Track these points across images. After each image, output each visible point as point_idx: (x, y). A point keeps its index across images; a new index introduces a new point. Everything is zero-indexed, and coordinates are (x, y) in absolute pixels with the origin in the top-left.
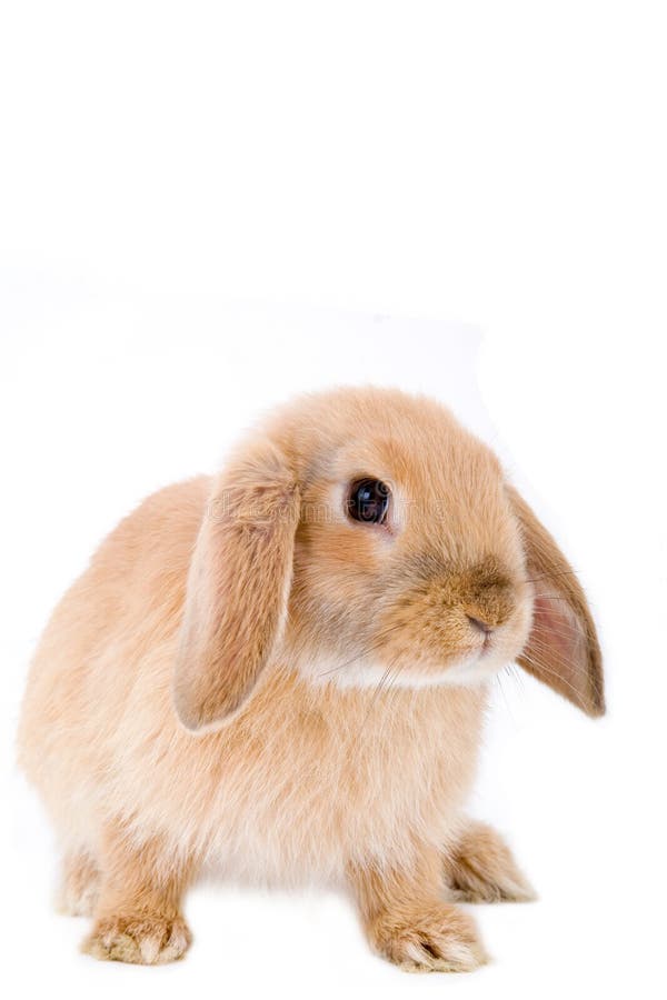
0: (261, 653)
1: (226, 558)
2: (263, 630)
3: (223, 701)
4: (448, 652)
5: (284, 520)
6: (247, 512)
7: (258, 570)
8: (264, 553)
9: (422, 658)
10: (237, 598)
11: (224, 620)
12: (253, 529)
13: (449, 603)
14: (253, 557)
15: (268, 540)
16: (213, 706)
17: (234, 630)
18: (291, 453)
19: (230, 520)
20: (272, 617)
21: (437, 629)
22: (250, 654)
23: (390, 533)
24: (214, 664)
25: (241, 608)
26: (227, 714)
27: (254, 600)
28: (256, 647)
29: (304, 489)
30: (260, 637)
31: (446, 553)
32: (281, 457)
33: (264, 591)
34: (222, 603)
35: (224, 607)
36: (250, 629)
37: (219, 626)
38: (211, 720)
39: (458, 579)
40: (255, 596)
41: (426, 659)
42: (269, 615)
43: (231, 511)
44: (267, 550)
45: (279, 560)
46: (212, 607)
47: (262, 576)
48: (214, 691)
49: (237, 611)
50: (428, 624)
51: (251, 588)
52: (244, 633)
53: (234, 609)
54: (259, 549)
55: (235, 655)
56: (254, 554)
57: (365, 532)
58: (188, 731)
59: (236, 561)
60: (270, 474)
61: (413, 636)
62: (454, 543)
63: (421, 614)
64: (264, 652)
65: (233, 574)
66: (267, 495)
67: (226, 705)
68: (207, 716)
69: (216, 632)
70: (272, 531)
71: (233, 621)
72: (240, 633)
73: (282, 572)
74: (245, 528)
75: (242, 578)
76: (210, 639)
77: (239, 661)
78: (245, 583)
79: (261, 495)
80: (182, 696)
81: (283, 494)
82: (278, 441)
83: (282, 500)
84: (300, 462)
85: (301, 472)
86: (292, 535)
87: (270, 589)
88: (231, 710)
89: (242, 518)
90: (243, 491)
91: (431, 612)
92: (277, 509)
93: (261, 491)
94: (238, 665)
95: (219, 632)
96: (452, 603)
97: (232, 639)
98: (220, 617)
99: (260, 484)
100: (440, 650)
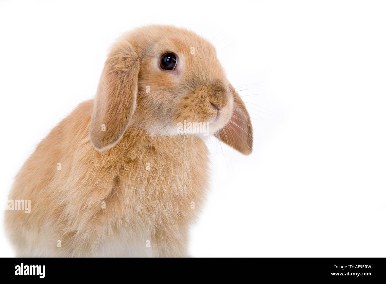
0: (126, 118)
1: (112, 83)
2: (127, 109)
3: (111, 137)
4: (205, 116)
5: (134, 69)
6: (120, 66)
7: (125, 87)
8: (127, 81)
9: (195, 119)
10: (117, 98)
11: (112, 106)
12: (122, 72)
13: (204, 97)
14: (122, 82)
15: (128, 76)
16: (108, 139)
17: (116, 109)
18: (136, 46)
19: (113, 69)
20: (130, 104)
21: (200, 107)
22: (122, 118)
23: (178, 73)
24: (108, 123)
25: (119, 101)
26: (113, 142)
27: (123, 98)
28: (125, 115)
29: (141, 59)
30: (126, 112)
31: (201, 78)
32: (132, 47)
33: (127, 94)
34: (110, 100)
35: (112, 101)
36: (122, 109)
37: (109, 109)
38: (107, 144)
39: (206, 88)
40: (124, 96)
41: (196, 120)
42: (130, 103)
43: (114, 66)
44: (128, 80)
45: (133, 83)
46: (106, 102)
47: (126, 89)
48: (108, 133)
49: (117, 103)
50: (196, 105)
51: (122, 93)
52: (120, 111)
53: (116, 101)
54: (125, 79)
55: (116, 120)
56: (123, 81)
57: (167, 74)
58: (97, 150)
59: (116, 84)
60: (128, 53)
61: (191, 110)
62: (204, 74)
63: (193, 101)
64: (128, 117)
65: (115, 89)
66: (127, 60)
67: (113, 138)
68: (105, 142)
69: (108, 111)
70: (129, 73)
71: (115, 106)
72: (118, 111)
73: (134, 88)
74: (119, 72)
75: (118, 90)
76: (106, 114)
77: (118, 121)
78: (120, 92)
79: (125, 60)
80: (95, 136)
81: (133, 60)
82: (131, 42)
83: (133, 62)
84: (139, 50)
85: (140, 53)
86: (137, 75)
87: (130, 94)
88: (115, 140)
89: (118, 68)
90: (118, 59)
91: (197, 100)
92: (131, 65)
93: (125, 59)
94: (117, 123)
95: (110, 111)
96: (205, 96)
97: (115, 113)
98: (110, 105)
99: (124, 56)
100: (202, 115)
